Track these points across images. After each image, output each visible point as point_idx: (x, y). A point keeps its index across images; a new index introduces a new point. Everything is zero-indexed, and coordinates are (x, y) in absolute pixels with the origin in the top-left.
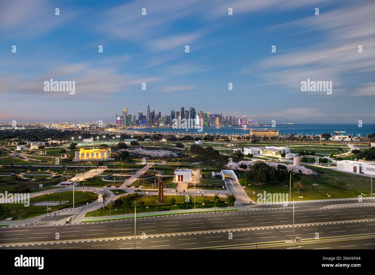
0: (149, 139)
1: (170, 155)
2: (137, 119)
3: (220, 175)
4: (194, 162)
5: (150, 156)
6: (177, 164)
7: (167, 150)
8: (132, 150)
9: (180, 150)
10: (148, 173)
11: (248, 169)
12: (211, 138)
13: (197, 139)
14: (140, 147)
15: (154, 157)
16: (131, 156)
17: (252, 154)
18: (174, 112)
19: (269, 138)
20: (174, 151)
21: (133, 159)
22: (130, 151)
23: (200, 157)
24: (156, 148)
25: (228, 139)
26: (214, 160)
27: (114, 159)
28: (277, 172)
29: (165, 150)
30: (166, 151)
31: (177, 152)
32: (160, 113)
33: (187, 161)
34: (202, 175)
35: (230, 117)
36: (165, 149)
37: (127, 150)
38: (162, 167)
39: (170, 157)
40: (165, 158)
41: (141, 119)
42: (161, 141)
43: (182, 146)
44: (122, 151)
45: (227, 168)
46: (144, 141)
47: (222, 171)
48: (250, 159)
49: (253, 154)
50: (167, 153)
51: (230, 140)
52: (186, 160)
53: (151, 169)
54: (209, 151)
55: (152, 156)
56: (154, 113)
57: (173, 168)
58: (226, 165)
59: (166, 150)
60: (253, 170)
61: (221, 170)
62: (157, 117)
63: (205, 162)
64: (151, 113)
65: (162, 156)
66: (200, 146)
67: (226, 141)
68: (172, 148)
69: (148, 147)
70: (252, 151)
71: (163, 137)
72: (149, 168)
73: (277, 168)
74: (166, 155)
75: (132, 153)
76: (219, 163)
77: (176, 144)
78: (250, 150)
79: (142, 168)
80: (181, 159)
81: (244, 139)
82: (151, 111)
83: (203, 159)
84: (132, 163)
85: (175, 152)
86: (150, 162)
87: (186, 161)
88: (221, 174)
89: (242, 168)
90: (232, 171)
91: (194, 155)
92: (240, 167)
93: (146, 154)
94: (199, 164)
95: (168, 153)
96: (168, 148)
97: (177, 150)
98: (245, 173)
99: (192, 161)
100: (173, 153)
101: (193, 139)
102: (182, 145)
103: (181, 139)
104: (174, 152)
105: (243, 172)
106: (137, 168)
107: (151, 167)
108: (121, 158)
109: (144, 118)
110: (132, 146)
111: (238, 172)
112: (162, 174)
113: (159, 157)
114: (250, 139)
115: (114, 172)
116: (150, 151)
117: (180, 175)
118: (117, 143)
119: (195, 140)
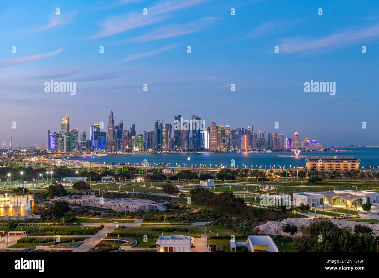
0: (110, 177)
1: (150, 208)
2: (89, 137)
3: (246, 246)
4: (197, 221)
5: (110, 209)
6: (164, 225)
7: (146, 198)
8: (77, 198)
9: (170, 198)
10: (106, 243)
11: (299, 234)
12: (231, 174)
13: (204, 177)
14: (91, 193)
15: (119, 212)
16: (73, 211)
17: (308, 205)
18: (162, 124)
19: (342, 174)
20: (157, 199)
21: (77, 217)
22: (72, 201)
23: (209, 212)
24: (124, 194)
25: (265, 176)
26: (234, 216)
27: (39, 217)
28: (353, 240)
29: (141, 198)
30: (144, 200)
31: (164, 202)
32: (134, 126)
33: (183, 219)
34: (210, 246)
35: (269, 134)
36: (141, 196)
37: (67, 199)
38: (132, 232)
39: (149, 212)
40: (140, 214)
41: (96, 139)
42: (133, 181)
43: (174, 191)
44: (57, 202)
45: (259, 233)
46: (101, 182)
47: (251, 239)
48: (305, 214)
49: (311, 205)
50: (144, 204)
51: (267, 177)
52: (181, 217)
53: (111, 236)
54: (225, 200)
55: (115, 210)
56: (121, 126)
57: (155, 233)
58: (257, 227)
59: (143, 198)
60: (309, 235)
61: (248, 235)
62: (127, 135)
63: (219, 222)
64: (116, 127)
65: (134, 211)
66: (208, 191)
67: (259, 180)
68: (156, 194)
69: (108, 193)
70: (308, 200)
71: (138, 173)
72: (108, 235)
73: (355, 231)
74: (142, 209)
75: (75, 204)
76: (245, 223)
77: (163, 186)
78: (305, 197)
79: (95, 234)
80: (172, 215)
81: (293, 176)
82: (117, 123)
83: (215, 215)
84: (75, 225)
85: (161, 202)
86: (110, 222)
87: (180, 220)
88: (248, 244)
89: (288, 232)
90: (269, 238)
91: (197, 209)
92: (284, 231)
93: (103, 207)
94: (206, 225)
95: (147, 204)
96: (148, 194)
97: (163, 198)
98: (292, 241)
99: (193, 220)
100: (157, 205)
101: (197, 177)
102: (174, 188)
103: (174, 178)
104: (158, 202)
105: (289, 240)
106: (84, 235)
107: (112, 231)
108: (54, 214)
109: (102, 137)
110: (77, 191)
111: (280, 240)
112: (132, 246)
113: (129, 212)
114: (305, 177)
115: (38, 242)
116: (112, 201)
117: (167, 248)
118: (47, 186)
119: (200, 179)
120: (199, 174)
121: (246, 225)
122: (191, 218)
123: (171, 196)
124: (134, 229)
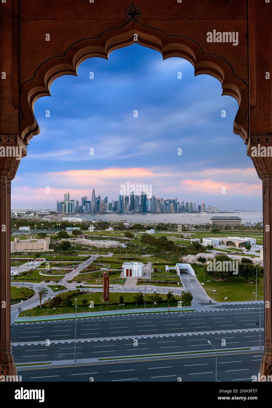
1: (117, 246)
3: (175, 269)
4: (145, 254)
5: (94, 247)
6: (127, 256)
7: (114, 240)
8: (74, 240)
9: (129, 240)
10: (92, 266)
12: (165, 227)
13: (149, 228)
14: (83, 237)
15: (99, 248)
16: (72, 247)
17: (212, 245)
18: (123, 197)
19: (232, 227)
20: (121, 241)
21: (75, 251)
22: (72, 241)
23: (152, 249)
24: (102, 237)
25: (185, 228)
26: (167, 251)
27: (53, 250)
28: (241, 267)
31: (125, 242)
32: (107, 198)
33: (137, 253)
34: (153, 269)
35: (187, 203)
36: (112, 239)
37: (69, 240)
38: (107, 260)
39: (117, 248)
40: (111, 249)
41: (84, 205)
42: (107, 230)
43: (131, 236)
44: (64, 242)
45: (183, 262)
47: (178, 265)
48: (210, 251)
49: (214, 246)
50: (114, 243)
51: (186, 229)
52: (135, 252)
53: (95, 262)
54: (162, 242)
55: (97, 247)
56: (99, 197)
57: (121, 261)
58: (181, 258)
59: (113, 240)
61: (176, 263)
62: (103, 203)
63: (158, 255)
64: (97, 199)
65: (108, 247)
66: (151, 236)
68: (120, 238)
69: (92, 237)
70: (212, 242)
71: (109, 225)
72: (93, 261)
73: (241, 262)
74: (113, 246)
75: (74, 243)
76: (174, 256)
77: (125, 233)
78: (210, 241)
79: (85, 261)
80: (130, 250)
81: (202, 228)
82: (97, 196)
83: (155, 251)
84: (74, 255)
86: (94, 254)
87: (135, 253)
89: (200, 261)
90: (189, 265)
91: (145, 247)
92: (198, 261)
93: (90, 245)
94: (151, 257)
95: (115, 243)
96: (116, 237)
97: (125, 240)
98: (203, 267)
99: (143, 253)
100: (121, 244)
101: (144, 228)
102: (131, 234)
103: (131, 228)
104: (122, 242)
105: (201, 266)
106: (79, 261)
107: (95, 259)
108: (62, 249)
109: (88, 204)
110: (74, 235)
111: (196, 267)
112: (108, 268)
113: (105, 248)
114: (209, 228)
115: (53, 265)
116: (95, 242)
117: (128, 269)
118: (58, 232)
119: (146, 229)
120: (145, 227)
121: (175, 257)
122: (141, 252)
123: (129, 239)
124: (108, 258)
